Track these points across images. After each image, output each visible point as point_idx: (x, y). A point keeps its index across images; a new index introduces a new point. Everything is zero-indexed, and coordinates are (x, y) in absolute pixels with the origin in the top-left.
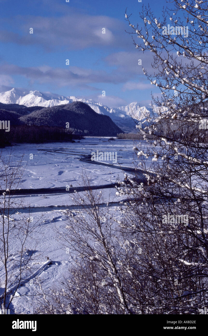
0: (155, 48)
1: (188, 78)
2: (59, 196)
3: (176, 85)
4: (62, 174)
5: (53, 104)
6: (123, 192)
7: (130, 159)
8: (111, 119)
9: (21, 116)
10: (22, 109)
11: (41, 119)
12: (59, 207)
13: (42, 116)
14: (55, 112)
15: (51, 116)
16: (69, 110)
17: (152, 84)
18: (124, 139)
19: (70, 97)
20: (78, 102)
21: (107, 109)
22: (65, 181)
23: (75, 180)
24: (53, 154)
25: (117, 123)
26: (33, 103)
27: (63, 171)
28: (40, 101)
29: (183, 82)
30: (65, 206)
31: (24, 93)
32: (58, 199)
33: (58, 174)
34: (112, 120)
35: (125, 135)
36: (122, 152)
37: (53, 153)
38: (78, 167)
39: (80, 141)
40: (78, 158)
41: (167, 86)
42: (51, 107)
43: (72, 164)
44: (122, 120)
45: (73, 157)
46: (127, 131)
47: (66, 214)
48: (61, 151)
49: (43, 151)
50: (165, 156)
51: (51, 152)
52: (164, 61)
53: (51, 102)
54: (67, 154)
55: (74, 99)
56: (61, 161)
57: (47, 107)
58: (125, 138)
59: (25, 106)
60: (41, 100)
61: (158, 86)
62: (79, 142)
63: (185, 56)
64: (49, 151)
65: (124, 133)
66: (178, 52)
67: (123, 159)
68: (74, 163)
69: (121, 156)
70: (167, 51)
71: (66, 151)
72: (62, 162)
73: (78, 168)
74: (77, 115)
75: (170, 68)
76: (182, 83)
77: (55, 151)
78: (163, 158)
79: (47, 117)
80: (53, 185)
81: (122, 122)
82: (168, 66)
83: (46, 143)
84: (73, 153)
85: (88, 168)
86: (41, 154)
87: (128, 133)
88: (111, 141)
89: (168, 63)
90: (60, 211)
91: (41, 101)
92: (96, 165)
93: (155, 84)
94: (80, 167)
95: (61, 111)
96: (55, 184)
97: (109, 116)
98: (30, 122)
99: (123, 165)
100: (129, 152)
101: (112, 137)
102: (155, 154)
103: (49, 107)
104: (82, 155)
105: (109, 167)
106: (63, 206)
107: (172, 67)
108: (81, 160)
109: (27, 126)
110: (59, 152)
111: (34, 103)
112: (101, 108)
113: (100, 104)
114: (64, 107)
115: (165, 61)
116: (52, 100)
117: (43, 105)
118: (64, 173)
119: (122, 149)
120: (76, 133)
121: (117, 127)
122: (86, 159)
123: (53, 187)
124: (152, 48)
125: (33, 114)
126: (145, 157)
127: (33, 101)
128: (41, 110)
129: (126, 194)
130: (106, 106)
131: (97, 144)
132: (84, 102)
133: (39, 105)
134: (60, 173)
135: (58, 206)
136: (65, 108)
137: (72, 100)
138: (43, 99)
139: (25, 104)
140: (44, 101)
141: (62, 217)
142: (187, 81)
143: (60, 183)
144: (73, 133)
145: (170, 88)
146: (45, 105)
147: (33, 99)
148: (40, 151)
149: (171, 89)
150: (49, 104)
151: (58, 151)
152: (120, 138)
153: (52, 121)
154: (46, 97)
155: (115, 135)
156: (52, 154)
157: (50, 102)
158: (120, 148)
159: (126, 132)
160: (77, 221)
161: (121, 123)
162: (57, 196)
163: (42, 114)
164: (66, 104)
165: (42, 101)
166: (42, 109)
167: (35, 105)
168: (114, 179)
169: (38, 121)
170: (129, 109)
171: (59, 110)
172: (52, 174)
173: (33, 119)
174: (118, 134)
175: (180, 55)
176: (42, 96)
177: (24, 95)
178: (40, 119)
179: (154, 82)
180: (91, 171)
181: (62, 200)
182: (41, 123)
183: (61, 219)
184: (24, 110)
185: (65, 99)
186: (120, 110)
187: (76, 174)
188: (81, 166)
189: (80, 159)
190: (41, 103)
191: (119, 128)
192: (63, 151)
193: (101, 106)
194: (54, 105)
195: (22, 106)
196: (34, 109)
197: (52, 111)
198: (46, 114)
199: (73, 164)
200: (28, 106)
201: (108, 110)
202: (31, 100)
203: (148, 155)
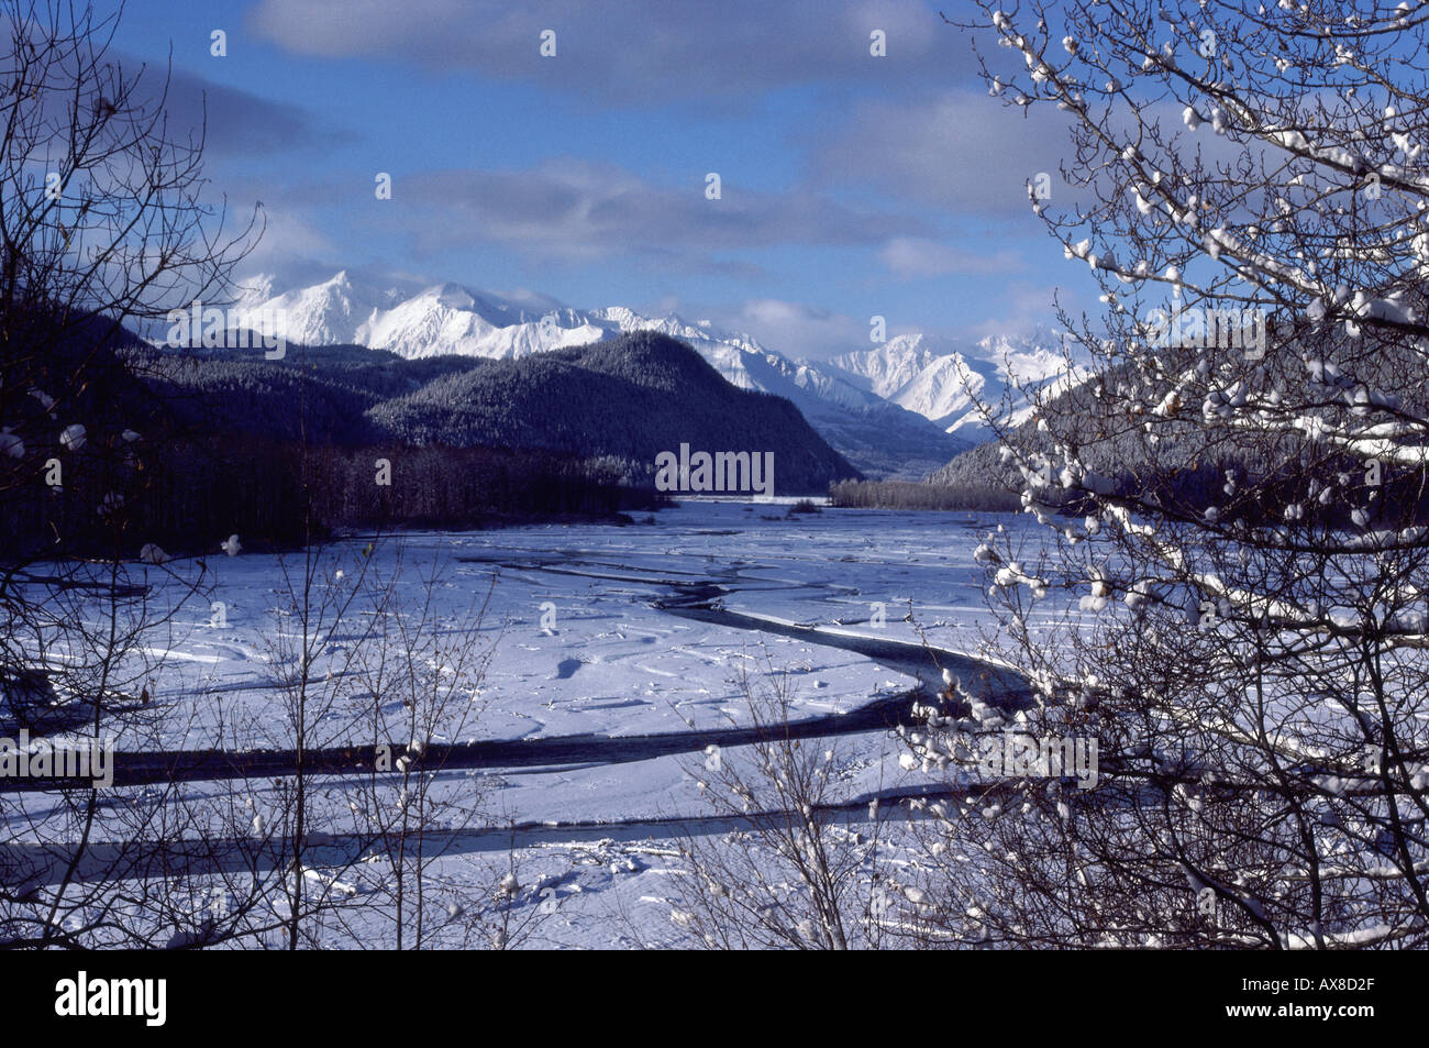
0: (1077, 90)
1: (1230, 228)
2: (567, 776)
3: (1182, 261)
4: (577, 672)
5: (528, 345)
6: (935, 756)
7: (894, 599)
8: (799, 414)
9: (378, 402)
10: (382, 369)
11: (473, 414)
12: (566, 831)
13: (475, 402)
14: (538, 383)
15: (519, 400)
16: (602, 371)
17: (1068, 255)
18: (859, 505)
19: (605, 311)
20: (644, 334)
21: (779, 364)
22: (593, 708)
23: (639, 703)
24: (531, 578)
25: (830, 433)
26: (434, 340)
27: (581, 659)
28: (465, 330)
29: (1214, 249)
30: (594, 824)
31: (392, 293)
32: (560, 789)
33: (556, 673)
34: (806, 416)
35: (870, 487)
36: (854, 569)
37: (529, 576)
38: (648, 641)
39: (657, 516)
40: (648, 598)
41: (1142, 267)
42: (516, 358)
43: (620, 626)
44: (853, 420)
45: (627, 590)
46: (874, 468)
47: (600, 863)
48: (569, 563)
49: (483, 566)
50: (1141, 587)
51: (520, 568)
52: (1120, 151)
53: (519, 336)
54: (597, 580)
55: (625, 320)
56: (569, 614)
57: (498, 358)
58: (867, 504)
59: (395, 356)
60: (472, 325)
61: (1099, 265)
62: (651, 522)
63: (1222, 130)
64: (512, 566)
65: (861, 478)
66: (1188, 113)
67: (861, 599)
68: (628, 622)
69: (851, 588)
70: (1132, 104)
71: (592, 564)
72: (572, 618)
73: (649, 647)
74: (643, 394)
75: (1149, 183)
76: (1208, 252)
77: (541, 563)
78: (1130, 598)
79: (501, 403)
80: (534, 726)
81: (850, 426)
82: (1141, 172)
83: (495, 529)
84: (626, 570)
85: (695, 645)
86: (477, 578)
87: (880, 480)
88: (802, 516)
89: (1142, 159)
90: (569, 846)
91: (470, 332)
92: (734, 629)
93: (1086, 258)
94: (660, 642)
95: (565, 377)
96: (542, 721)
97: (794, 401)
98: (418, 430)
99: (862, 630)
100: (890, 568)
101: (805, 499)
102: (1097, 576)
103: (507, 360)
104: (669, 584)
105: (795, 641)
106: (584, 824)
107: (1156, 177)
108: (665, 607)
109: (404, 447)
110: (557, 568)
111: (439, 339)
112: (753, 363)
113: (750, 342)
114: (578, 357)
115: (1128, 153)
116: (523, 327)
117: (480, 349)
118: (584, 668)
119: (855, 554)
120: (634, 478)
121: (832, 450)
122: (685, 601)
123: (536, 736)
124: (1065, 94)
125: (432, 394)
126: (1033, 591)
127: (433, 330)
128: (471, 373)
129: (951, 764)
130: (775, 353)
131: (737, 529)
132: (672, 333)
133: (462, 351)
134: (568, 668)
135: (560, 825)
136: (583, 363)
137: (616, 324)
138: (478, 322)
139: (394, 344)
140: (484, 332)
141: (579, 878)
142: (1229, 243)
143: (566, 714)
144: (624, 480)
145: (1154, 274)
146: (491, 350)
147: (434, 321)
148: (471, 565)
149: (1160, 280)
150: (509, 346)
151: (554, 564)
152: (845, 502)
153: (521, 422)
154: (493, 313)
155: (820, 489)
156: (527, 581)
157: (515, 336)
158: (846, 546)
159: (872, 476)
160: (725, 891)
161: (849, 431)
162: (556, 776)
163: (475, 390)
164: (589, 343)
165: (478, 330)
166: (477, 370)
167: (441, 352)
168: (820, 698)
169: (455, 425)
170: (883, 364)
171: (553, 374)
172: (528, 672)
173: (434, 417)
174: (832, 484)
175: (1196, 125)
176: (474, 311)
177: (393, 305)
178: (469, 417)
179: (1081, 247)
180: (712, 658)
181: (577, 797)
182: (472, 433)
183: (574, 887)
184: (390, 375)
185: (583, 323)
186: (842, 370)
187: (642, 672)
188: (665, 636)
189: (660, 603)
190: (471, 341)
191: (837, 454)
192: (578, 564)
193: (753, 352)
194: (533, 351)
195: (384, 354)
196: (438, 367)
197: (525, 375)
198: (496, 392)
199: (629, 627)
200: (410, 357)
201: (786, 370)
202: (425, 324)
203: (1046, 581)
